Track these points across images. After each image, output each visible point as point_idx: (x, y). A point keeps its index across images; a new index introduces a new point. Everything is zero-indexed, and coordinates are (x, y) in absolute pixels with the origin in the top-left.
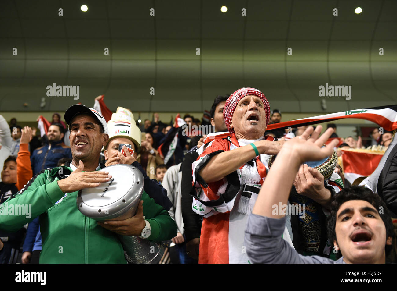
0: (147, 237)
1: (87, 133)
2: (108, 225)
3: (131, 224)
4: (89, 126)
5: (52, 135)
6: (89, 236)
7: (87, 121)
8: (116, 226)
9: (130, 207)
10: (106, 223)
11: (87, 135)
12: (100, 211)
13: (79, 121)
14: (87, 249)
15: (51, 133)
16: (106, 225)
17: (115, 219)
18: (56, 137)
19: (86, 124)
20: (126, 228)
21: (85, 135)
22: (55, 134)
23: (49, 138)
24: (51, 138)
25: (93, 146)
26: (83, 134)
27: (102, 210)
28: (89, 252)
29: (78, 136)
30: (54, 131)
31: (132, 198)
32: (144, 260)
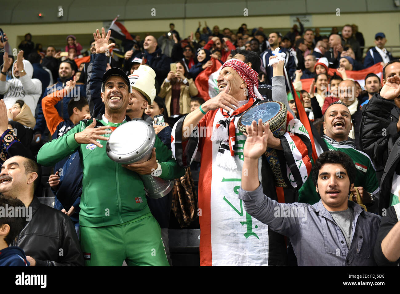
0: (158, 175)
1: (121, 91)
2: (131, 167)
3: (147, 166)
4: (121, 85)
5: (64, 71)
6: (119, 174)
7: (120, 82)
8: (136, 168)
9: (146, 154)
10: (129, 166)
11: (120, 92)
12: (120, 158)
13: (114, 81)
14: (118, 183)
15: (64, 69)
16: (129, 167)
17: (135, 163)
18: (68, 74)
19: (119, 83)
20: (143, 169)
21: (119, 91)
22: (67, 70)
23: (62, 75)
24: (64, 75)
25: (124, 101)
26: (118, 91)
27: (122, 157)
28: (120, 185)
29: (113, 92)
30: (66, 68)
31: (147, 147)
32: (158, 191)
